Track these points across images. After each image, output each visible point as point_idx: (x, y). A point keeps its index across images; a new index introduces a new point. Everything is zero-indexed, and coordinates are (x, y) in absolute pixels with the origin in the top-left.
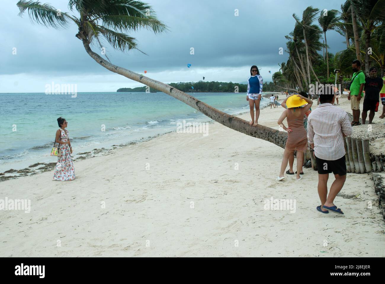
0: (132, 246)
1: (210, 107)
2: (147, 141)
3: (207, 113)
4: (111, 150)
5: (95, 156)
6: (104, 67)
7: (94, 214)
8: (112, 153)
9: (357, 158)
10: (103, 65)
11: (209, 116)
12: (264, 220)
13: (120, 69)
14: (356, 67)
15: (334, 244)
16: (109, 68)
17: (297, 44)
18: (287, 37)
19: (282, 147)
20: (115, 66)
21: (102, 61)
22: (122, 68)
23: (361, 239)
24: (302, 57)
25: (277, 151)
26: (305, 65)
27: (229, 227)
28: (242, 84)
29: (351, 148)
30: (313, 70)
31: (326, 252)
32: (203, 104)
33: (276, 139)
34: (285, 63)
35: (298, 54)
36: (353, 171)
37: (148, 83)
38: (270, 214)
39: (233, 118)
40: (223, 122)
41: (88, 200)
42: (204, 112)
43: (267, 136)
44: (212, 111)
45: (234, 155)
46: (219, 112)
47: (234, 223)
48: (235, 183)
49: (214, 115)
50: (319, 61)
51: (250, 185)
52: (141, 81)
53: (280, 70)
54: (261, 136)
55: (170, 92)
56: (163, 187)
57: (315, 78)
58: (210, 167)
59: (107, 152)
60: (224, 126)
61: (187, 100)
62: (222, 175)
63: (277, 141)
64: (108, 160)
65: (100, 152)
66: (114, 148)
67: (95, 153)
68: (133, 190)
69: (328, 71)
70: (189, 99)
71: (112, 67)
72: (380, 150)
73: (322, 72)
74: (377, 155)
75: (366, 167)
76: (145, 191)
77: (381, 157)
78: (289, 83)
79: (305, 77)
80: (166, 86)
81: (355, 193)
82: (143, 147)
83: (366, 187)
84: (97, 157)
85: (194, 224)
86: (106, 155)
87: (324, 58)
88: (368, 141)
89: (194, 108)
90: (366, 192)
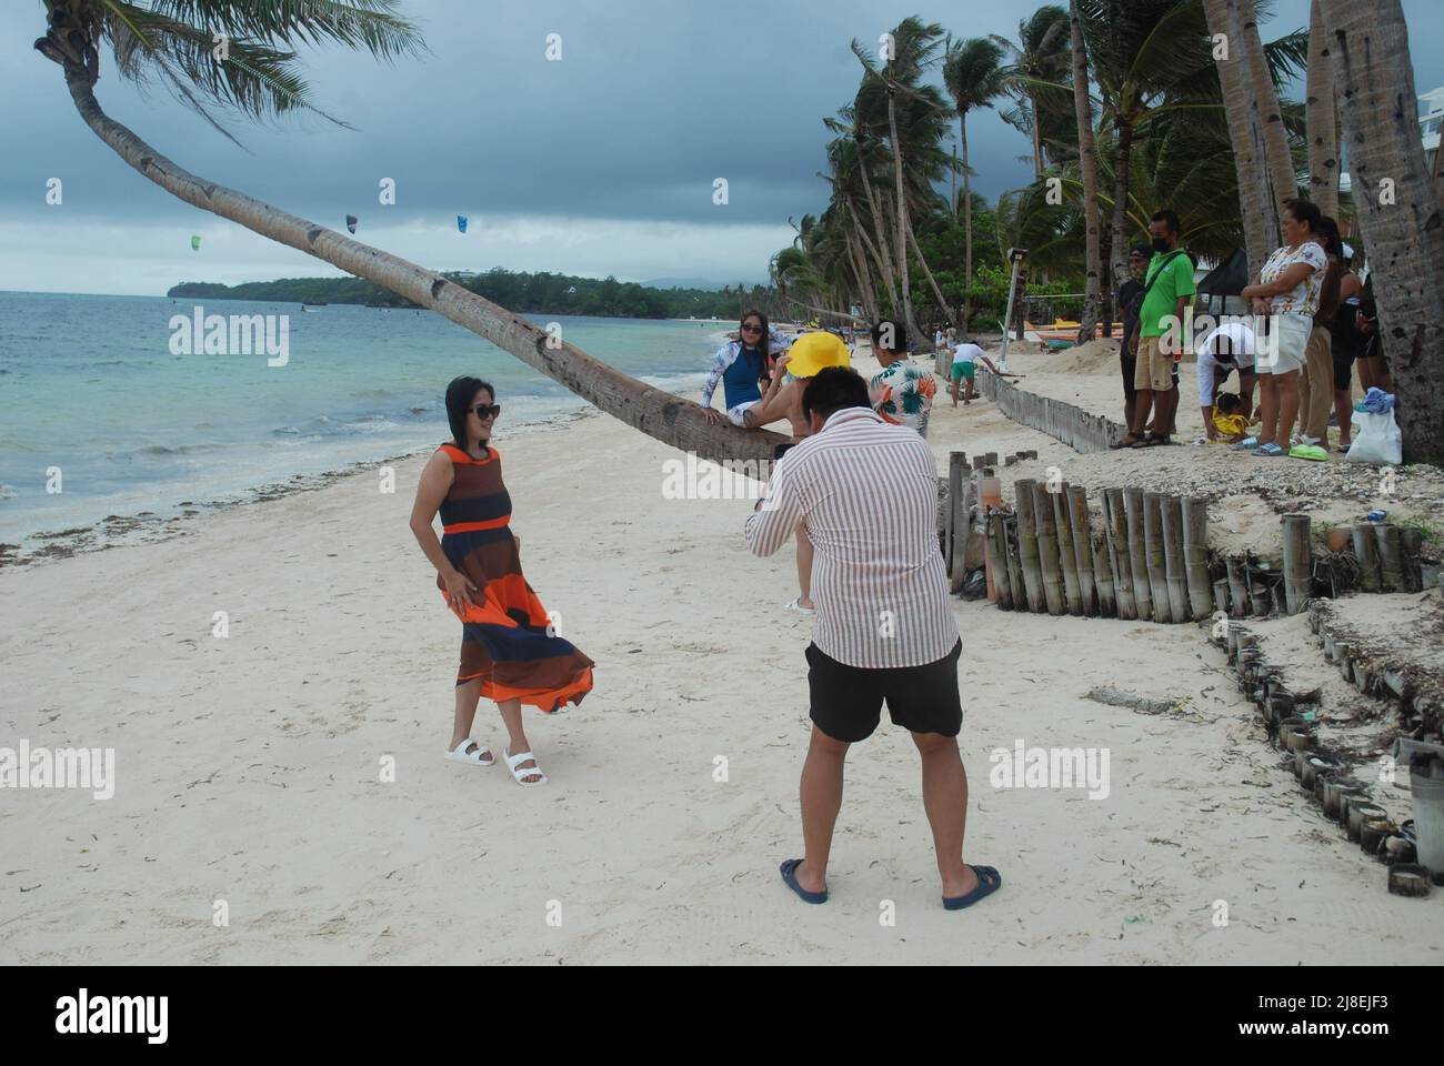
0: (353, 917)
1: (590, 360)
2: (317, 490)
3: (578, 384)
4: (177, 523)
5: (110, 543)
6: (159, 182)
7: (154, 785)
8: (183, 534)
9: (1162, 565)
10: (151, 176)
11: (586, 395)
12: (867, 801)
13: (227, 196)
14: (1165, 234)
15: (1164, 887)
16: (176, 188)
17: (864, 152)
18: (829, 123)
20: (206, 183)
21: (150, 159)
22: (236, 194)
23: (1252, 867)
24: (879, 199)
26: (890, 232)
27: (735, 827)
28: (652, 289)
29: (1140, 529)
30: (917, 248)
31: (1143, 920)
32: (564, 349)
34: (813, 219)
35: (868, 188)
36: (1143, 611)
37: (341, 256)
38: (883, 777)
39: (683, 407)
40: (642, 419)
41: (119, 726)
42: (565, 379)
44: (597, 374)
45: (678, 549)
46: (629, 380)
47: (749, 812)
48: (713, 657)
49: (607, 390)
50: (936, 217)
51: (773, 663)
52: (313, 247)
53: (796, 240)
55: (431, 296)
56: (424, 668)
57: (924, 277)
58: (596, 592)
59: (161, 529)
60: (645, 435)
61: (502, 329)
62: (652, 623)
64: (170, 561)
65: (133, 527)
66: (189, 514)
67: (109, 532)
68: (305, 683)
69: (969, 254)
70: (510, 327)
71: (190, 186)
72: (1244, 539)
73: (948, 257)
74: (1232, 556)
75: (1191, 597)
76: (355, 685)
77: (1246, 563)
78: (828, 290)
79: (890, 270)
80: (418, 271)
81: (1173, 695)
82: (306, 510)
83: (1204, 670)
84: (120, 550)
85: (591, 821)
86: (160, 541)
87: (953, 207)
88: (1199, 505)
89: (529, 361)
90: (1208, 689)
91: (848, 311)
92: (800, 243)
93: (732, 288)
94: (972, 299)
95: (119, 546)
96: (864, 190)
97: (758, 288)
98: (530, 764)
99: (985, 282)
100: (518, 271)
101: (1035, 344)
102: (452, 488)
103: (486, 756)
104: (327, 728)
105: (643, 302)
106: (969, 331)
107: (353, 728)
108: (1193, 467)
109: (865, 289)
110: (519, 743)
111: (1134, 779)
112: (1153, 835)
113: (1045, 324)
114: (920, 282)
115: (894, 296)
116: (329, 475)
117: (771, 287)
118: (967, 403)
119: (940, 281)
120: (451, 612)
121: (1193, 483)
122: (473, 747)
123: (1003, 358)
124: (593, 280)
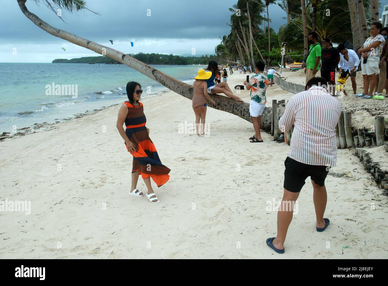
0: (102, 247)
1: (167, 76)
2: (92, 114)
3: (164, 83)
4: (54, 125)
5: (35, 131)
6: (44, 30)
7: (45, 205)
8: (55, 128)
9: (338, 132)
10: (42, 28)
11: (167, 86)
12: (256, 207)
13: (64, 33)
14: (312, 39)
15: (353, 236)
16: (49, 31)
17: (240, 17)
18: (230, 9)
19: (248, 120)
20: (57, 29)
21: (42, 23)
22: (66, 32)
24: (244, 30)
25: (239, 125)
26: (248, 39)
27: (217, 216)
28: (182, 57)
30: (255, 44)
31: (349, 247)
32: (160, 73)
33: (241, 111)
34: (226, 36)
37: (96, 49)
38: (260, 199)
40: (183, 92)
41: (35, 186)
42: (161, 82)
43: (232, 108)
44: (170, 80)
46: (178, 82)
47: (221, 211)
48: (206, 161)
49: (173, 84)
50: (260, 35)
51: (224, 163)
52: (88, 47)
53: (221, 42)
54: (224, 108)
55: (122, 60)
56: (122, 167)
57: (257, 51)
58: (171, 142)
59: (49, 127)
60: (184, 97)
61: (142, 68)
62: (188, 151)
63: (242, 113)
64: (52, 136)
65: (41, 126)
66: (58, 122)
67: (35, 128)
68: (88, 172)
69: (269, 45)
70: (144, 68)
71: (53, 30)
72: (363, 124)
73: (263, 46)
74: (360, 129)
75: (347, 141)
76: (103, 172)
77: (364, 131)
78: (230, 56)
79: (248, 50)
80: (118, 52)
81: (345, 171)
82: (89, 120)
83: (353, 163)
84: (38, 133)
85: (173, 214)
86: (49, 130)
87: (265, 32)
88: (349, 114)
89: (150, 77)
90: (355, 169)
91: (236, 61)
92: (222, 43)
93: (204, 56)
94: (270, 57)
95: (38, 132)
96: (240, 28)
97: (211, 56)
98: (154, 196)
99: (274, 52)
100: (146, 53)
101: (288, 69)
102: (128, 115)
103: (141, 194)
104: (95, 185)
105: (180, 61)
106: (269, 66)
107: (102, 185)
108: (345, 103)
109: (241, 55)
110: (151, 191)
111: (337, 198)
112: (347, 217)
113: (291, 63)
114: (256, 53)
115: (249, 57)
116: (96, 110)
117: (215, 56)
118: (271, 86)
119: (261, 52)
120: (129, 153)
121: (346, 108)
122: (137, 191)
123: (281, 73)
124: (166, 55)
